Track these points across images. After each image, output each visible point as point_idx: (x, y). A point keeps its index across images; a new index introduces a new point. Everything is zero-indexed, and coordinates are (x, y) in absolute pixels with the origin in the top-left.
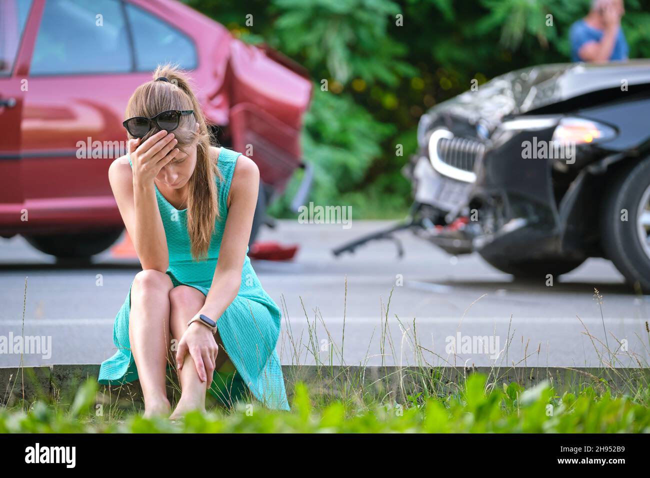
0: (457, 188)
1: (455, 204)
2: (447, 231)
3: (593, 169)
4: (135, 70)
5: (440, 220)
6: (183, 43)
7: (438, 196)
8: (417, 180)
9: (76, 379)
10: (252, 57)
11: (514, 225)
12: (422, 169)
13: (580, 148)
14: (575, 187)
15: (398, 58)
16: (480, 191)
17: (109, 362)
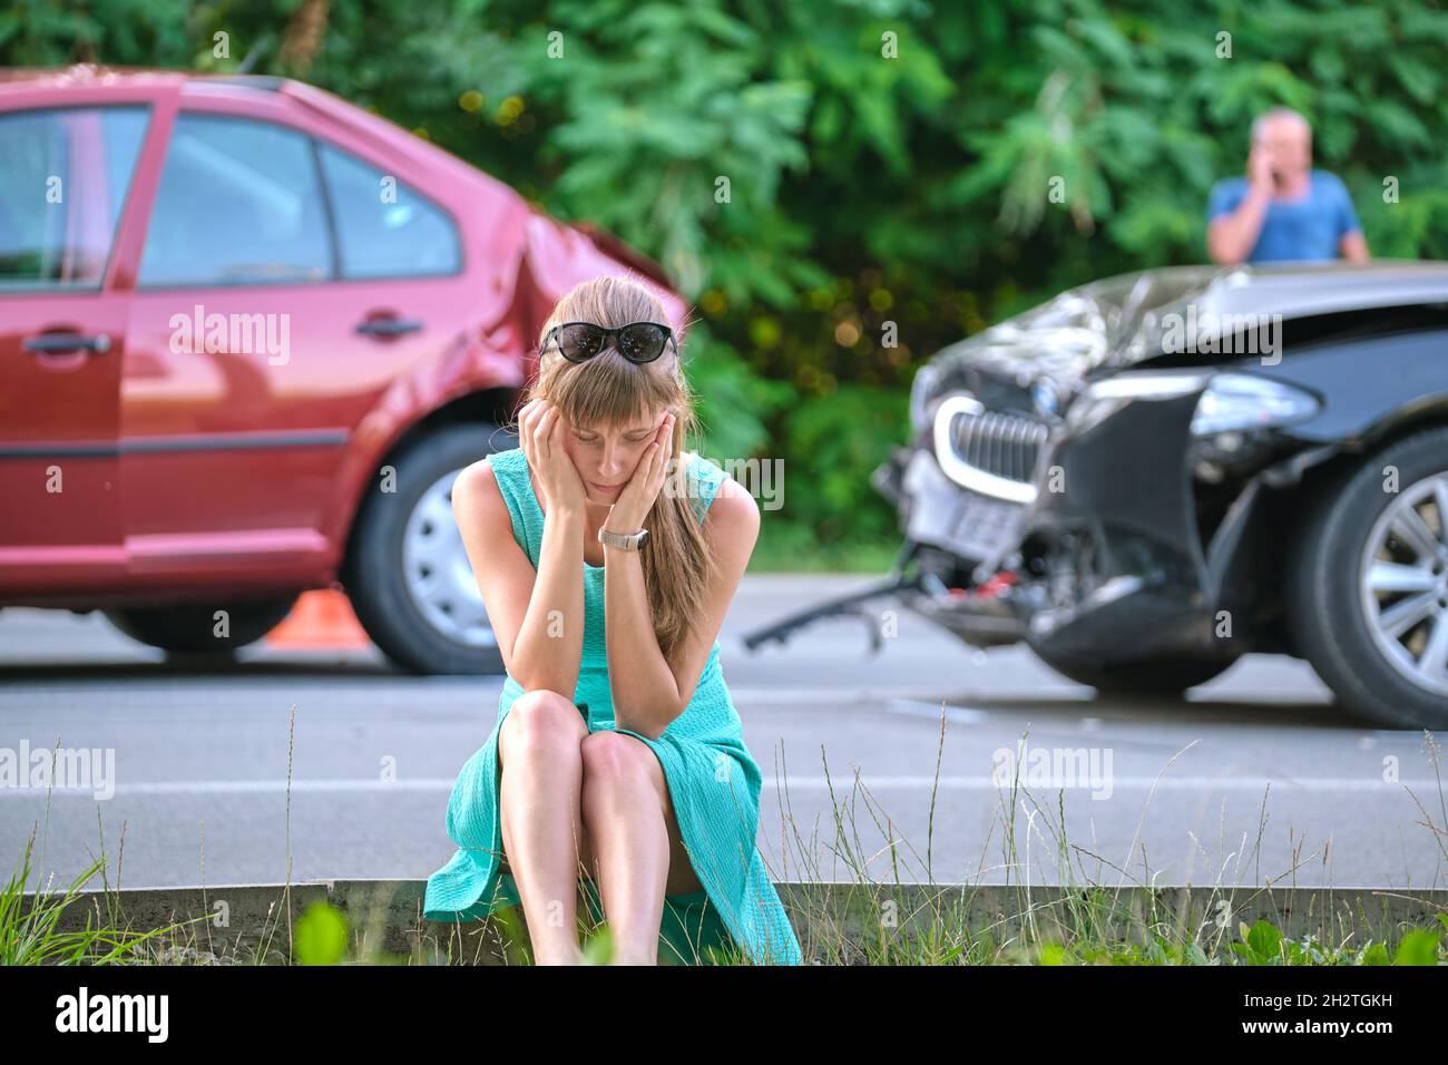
0: (993, 514)
1: (991, 546)
2: (973, 600)
3: (1273, 477)
4: (338, 276)
5: (960, 575)
6: (433, 221)
7: (952, 531)
8: (911, 497)
9: (379, 909)
10: (569, 249)
11: (1115, 589)
12: (919, 474)
13: (1246, 435)
14: (1238, 512)
15: (793, 253)
16: (1046, 520)
17: (444, 876)
